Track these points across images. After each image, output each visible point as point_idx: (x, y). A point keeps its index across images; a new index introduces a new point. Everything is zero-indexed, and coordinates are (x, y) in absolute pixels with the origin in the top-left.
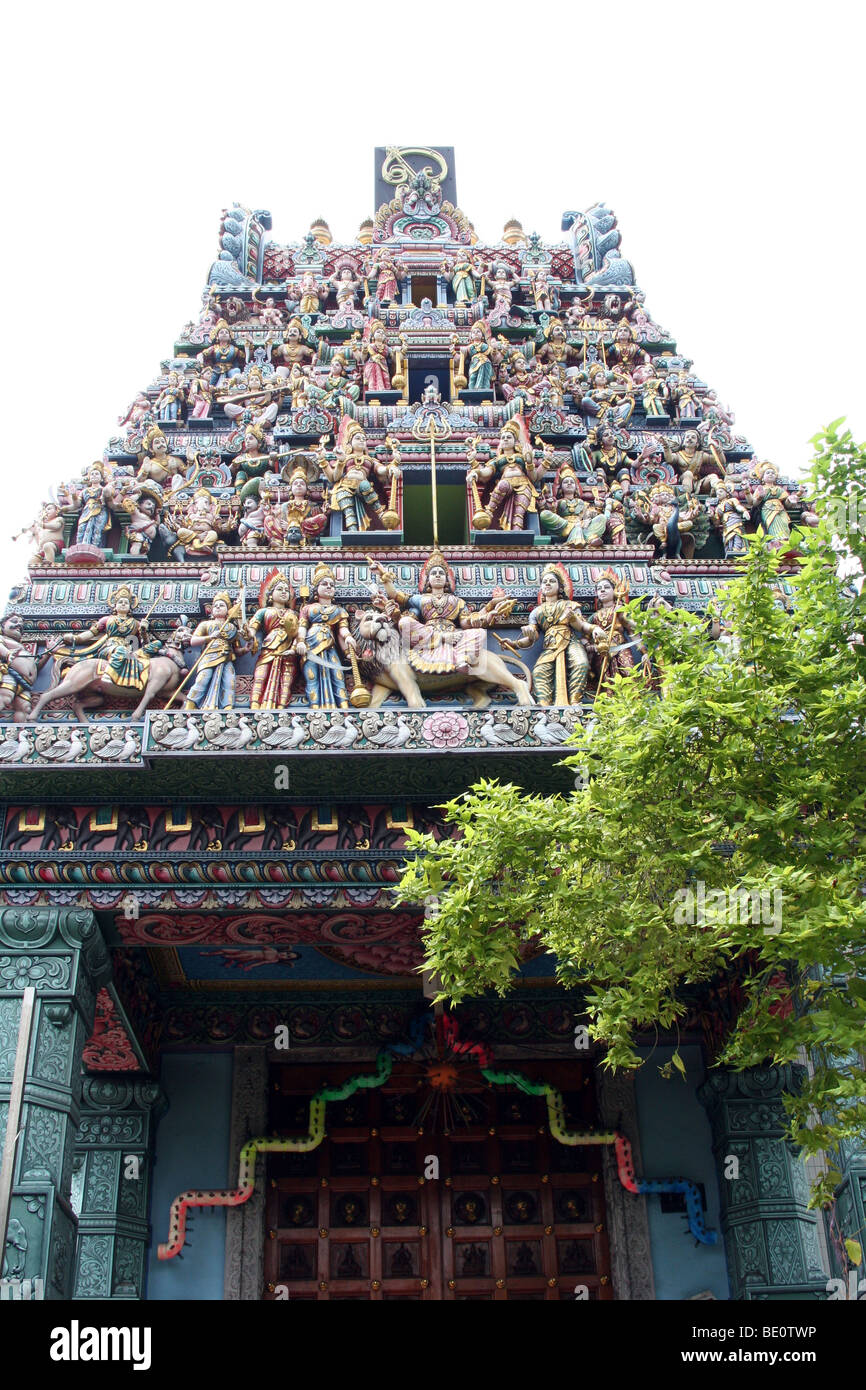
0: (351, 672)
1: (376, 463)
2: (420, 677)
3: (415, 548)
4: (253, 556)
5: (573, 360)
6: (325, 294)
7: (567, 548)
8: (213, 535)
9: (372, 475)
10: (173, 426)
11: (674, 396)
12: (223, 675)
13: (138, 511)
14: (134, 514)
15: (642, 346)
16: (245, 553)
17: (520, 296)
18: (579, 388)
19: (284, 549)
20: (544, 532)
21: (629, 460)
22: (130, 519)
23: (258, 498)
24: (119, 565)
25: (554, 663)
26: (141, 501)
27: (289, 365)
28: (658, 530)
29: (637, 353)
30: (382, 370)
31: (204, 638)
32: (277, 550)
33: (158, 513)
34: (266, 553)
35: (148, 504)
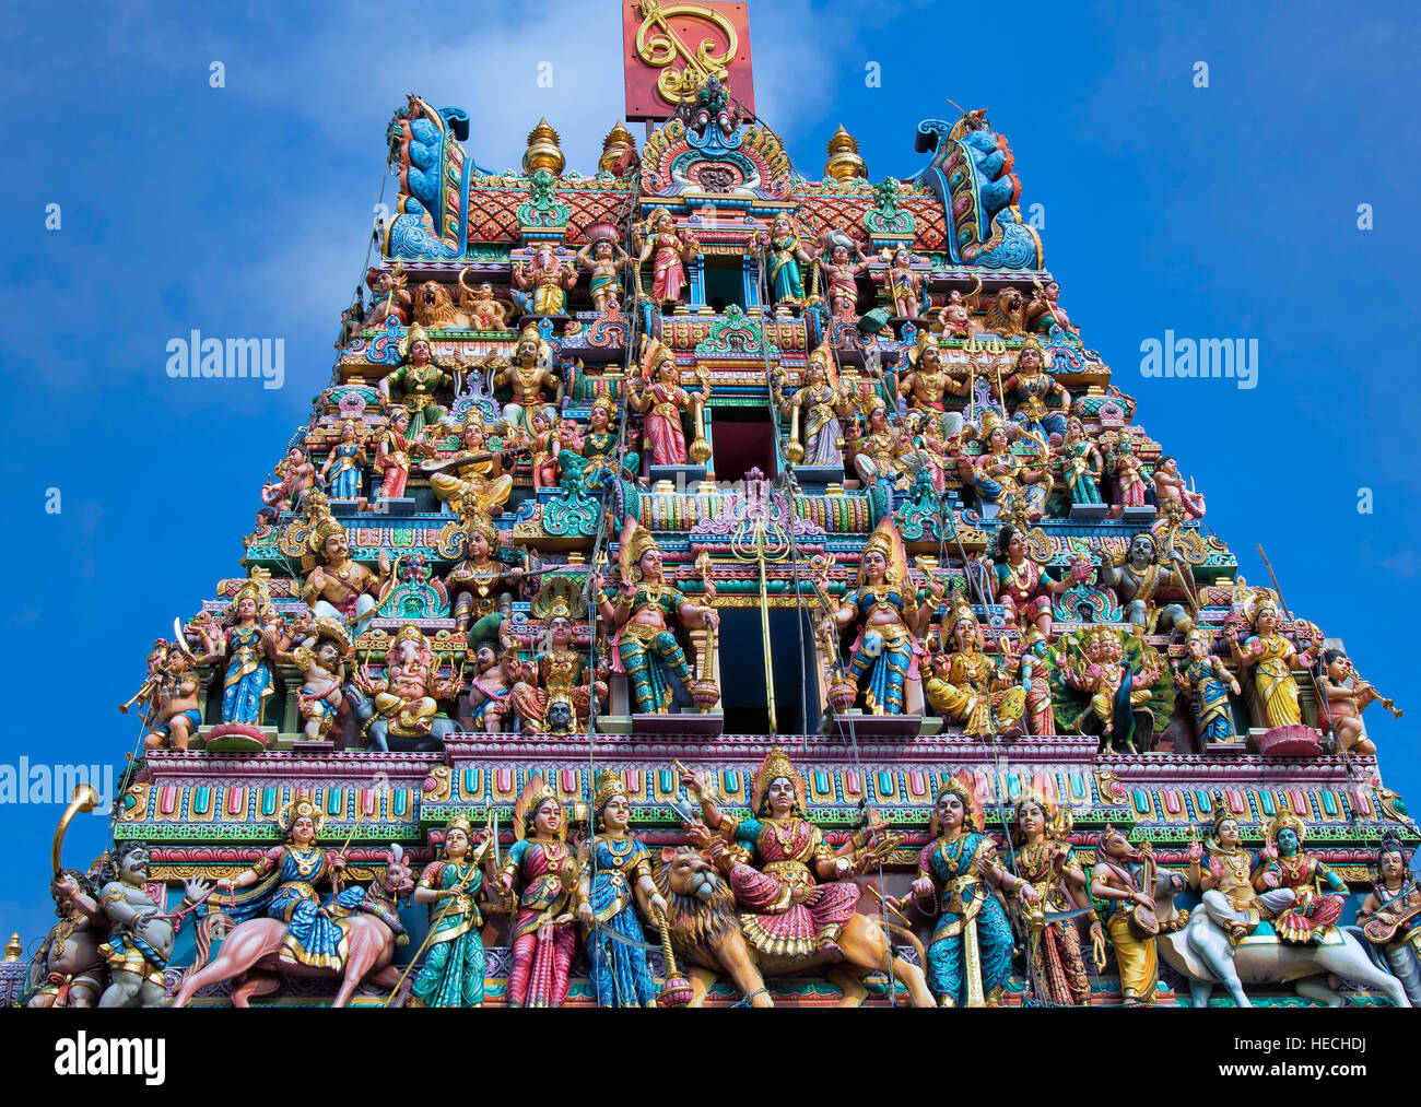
0: (662, 954)
1: (679, 595)
2: (761, 959)
3: (742, 738)
4: (498, 747)
5: (954, 400)
6: (572, 281)
7: (968, 740)
8: (430, 704)
9: (674, 618)
10: (352, 509)
11: (1110, 471)
12: (467, 952)
13: (313, 665)
14: (309, 670)
15: (1059, 378)
16: (486, 743)
17: (870, 291)
18: (967, 451)
19: (546, 738)
20: (930, 711)
21: (1052, 582)
22: (302, 677)
23: (497, 645)
24: (289, 756)
25: (961, 936)
26: (317, 648)
27: (523, 401)
28: (1102, 703)
29: (1051, 389)
30: (673, 429)
31: (434, 892)
32: (535, 738)
33: (344, 666)
34: (517, 743)
35: (328, 652)
